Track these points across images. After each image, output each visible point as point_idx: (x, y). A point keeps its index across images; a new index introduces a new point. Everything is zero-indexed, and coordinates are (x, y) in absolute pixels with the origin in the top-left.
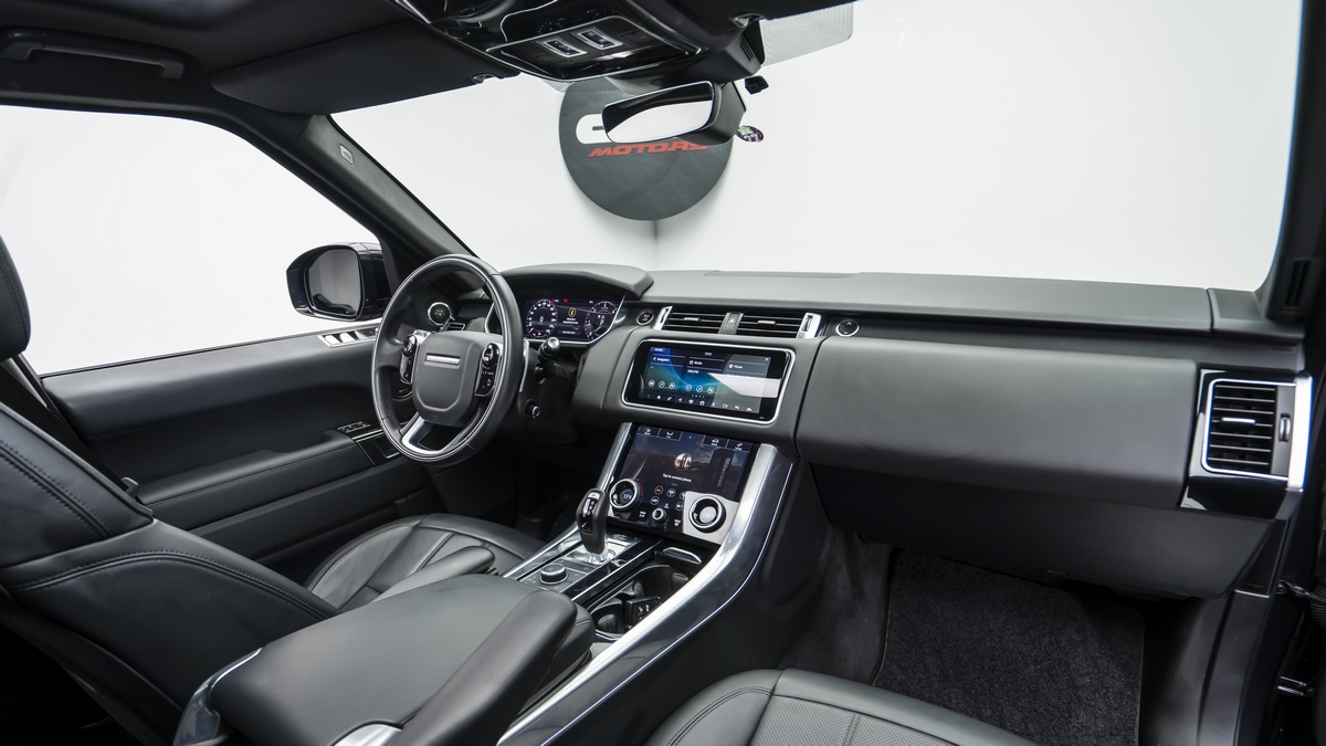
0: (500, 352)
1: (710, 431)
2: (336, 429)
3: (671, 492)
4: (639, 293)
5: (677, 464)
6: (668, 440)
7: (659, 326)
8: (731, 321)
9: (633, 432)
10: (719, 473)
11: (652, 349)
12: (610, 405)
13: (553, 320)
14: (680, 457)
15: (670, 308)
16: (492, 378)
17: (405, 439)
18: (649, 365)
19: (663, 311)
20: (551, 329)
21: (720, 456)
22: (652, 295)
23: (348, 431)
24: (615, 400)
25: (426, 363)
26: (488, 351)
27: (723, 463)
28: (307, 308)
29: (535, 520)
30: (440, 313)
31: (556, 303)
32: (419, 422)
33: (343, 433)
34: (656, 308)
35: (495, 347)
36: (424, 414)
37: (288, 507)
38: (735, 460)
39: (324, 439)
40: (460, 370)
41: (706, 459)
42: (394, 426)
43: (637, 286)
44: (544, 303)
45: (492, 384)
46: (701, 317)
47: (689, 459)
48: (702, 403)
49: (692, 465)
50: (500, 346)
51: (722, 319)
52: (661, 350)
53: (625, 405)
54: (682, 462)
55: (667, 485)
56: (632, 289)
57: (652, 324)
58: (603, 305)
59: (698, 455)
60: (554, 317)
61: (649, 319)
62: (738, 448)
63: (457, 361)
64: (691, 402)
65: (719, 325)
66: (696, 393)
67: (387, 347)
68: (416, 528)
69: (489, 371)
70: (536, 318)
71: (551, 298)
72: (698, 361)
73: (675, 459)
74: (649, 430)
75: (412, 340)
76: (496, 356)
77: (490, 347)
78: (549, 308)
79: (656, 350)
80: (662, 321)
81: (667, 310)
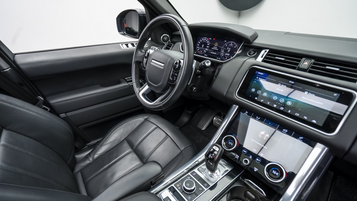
0: (182, 64)
2: (124, 79)
4: (251, 40)
7: (260, 59)
8: (305, 63)
11: (257, 72)
12: (229, 96)
13: (208, 47)
15: (268, 50)
16: (177, 77)
17: (141, 93)
18: (254, 80)
19: (263, 52)
20: (206, 50)
22: (258, 42)
23: (128, 80)
24: (232, 93)
25: (152, 63)
26: (177, 63)
28: (123, 32)
29: (190, 112)
30: (165, 38)
31: (210, 40)
32: (147, 87)
33: (126, 80)
34: (259, 49)
35: (180, 62)
36: (149, 85)
37: (103, 106)
39: (119, 83)
40: (163, 70)
42: (137, 87)
43: (251, 37)
44: (205, 39)
45: (176, 79)
46: (286, 58)
48: (282, 108)
50: (182, 61)
51: (300, 61)
52: (262, 74)
53: (237, 97)
54: (263, 136)
56: (249, 38)
57: (256, 57)
58: (231, 43)
60: (208, 46)
61: (254, 54)
63: (163, 65)
64: (275, 106)
65: (297, 64)
66: (279, 102)
67: (139, 52)
68: (146, 120)
69: (175, 73)
70: (201, 46)
71: (208, 37)
74: (246, 112)
75: (148, 51)
76: (180, 66)
77: (178, 62)
78: (207, 41)
79: (259, 73)
80: (262, 57)
81: (266, 51)
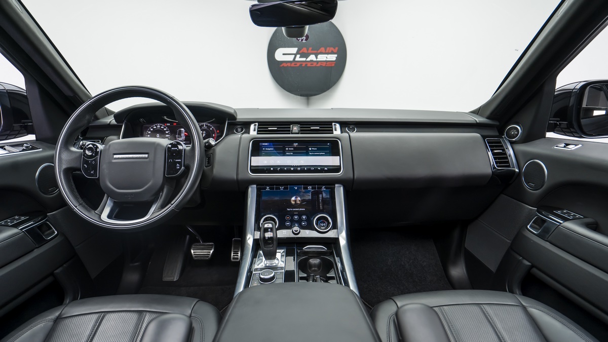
1: (305, 183)
3: (296, 217)
5: (293, 203)
6: (282, 191)
7: (253, 133)
8: (295, 128)
9: (258, 190)
10: (319, 203)
11: (261, 144)
13: (167, 136)
14: (293, 198)
15: (257, 124)
18: (261, 152)
19: (252, 126)
21: (316, 194)
24: (244, 173)
25: (115, 161)
27: (318, 197)
31: (168, 126)
34: (246, 124)
38: (324, 195)
41: (309, 197)
46: (277, 127)
47: (299, 198)
48: (299, 169)
49: (302, 201)
51: (290, 127)
52: (266, 144)
53: (251, 175)
54: (295, 201)
55: (292, 214)
57: (248, 132)
58: (203, 125)
59: (303, 196)
61: (243, 130)
62: (323, 189)
63: (145, 155)
64: (292, 169)
65: (289, 131)
71: (163, 123)
72: (291, 148)
73: (290, 200)
74: (268, 188)
78: (163, 129)
79: (263, 144)
80: (255, 130)
81: (255, 125)
